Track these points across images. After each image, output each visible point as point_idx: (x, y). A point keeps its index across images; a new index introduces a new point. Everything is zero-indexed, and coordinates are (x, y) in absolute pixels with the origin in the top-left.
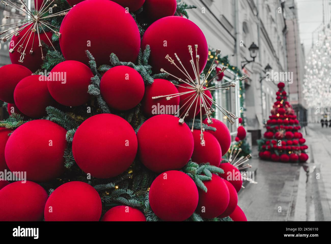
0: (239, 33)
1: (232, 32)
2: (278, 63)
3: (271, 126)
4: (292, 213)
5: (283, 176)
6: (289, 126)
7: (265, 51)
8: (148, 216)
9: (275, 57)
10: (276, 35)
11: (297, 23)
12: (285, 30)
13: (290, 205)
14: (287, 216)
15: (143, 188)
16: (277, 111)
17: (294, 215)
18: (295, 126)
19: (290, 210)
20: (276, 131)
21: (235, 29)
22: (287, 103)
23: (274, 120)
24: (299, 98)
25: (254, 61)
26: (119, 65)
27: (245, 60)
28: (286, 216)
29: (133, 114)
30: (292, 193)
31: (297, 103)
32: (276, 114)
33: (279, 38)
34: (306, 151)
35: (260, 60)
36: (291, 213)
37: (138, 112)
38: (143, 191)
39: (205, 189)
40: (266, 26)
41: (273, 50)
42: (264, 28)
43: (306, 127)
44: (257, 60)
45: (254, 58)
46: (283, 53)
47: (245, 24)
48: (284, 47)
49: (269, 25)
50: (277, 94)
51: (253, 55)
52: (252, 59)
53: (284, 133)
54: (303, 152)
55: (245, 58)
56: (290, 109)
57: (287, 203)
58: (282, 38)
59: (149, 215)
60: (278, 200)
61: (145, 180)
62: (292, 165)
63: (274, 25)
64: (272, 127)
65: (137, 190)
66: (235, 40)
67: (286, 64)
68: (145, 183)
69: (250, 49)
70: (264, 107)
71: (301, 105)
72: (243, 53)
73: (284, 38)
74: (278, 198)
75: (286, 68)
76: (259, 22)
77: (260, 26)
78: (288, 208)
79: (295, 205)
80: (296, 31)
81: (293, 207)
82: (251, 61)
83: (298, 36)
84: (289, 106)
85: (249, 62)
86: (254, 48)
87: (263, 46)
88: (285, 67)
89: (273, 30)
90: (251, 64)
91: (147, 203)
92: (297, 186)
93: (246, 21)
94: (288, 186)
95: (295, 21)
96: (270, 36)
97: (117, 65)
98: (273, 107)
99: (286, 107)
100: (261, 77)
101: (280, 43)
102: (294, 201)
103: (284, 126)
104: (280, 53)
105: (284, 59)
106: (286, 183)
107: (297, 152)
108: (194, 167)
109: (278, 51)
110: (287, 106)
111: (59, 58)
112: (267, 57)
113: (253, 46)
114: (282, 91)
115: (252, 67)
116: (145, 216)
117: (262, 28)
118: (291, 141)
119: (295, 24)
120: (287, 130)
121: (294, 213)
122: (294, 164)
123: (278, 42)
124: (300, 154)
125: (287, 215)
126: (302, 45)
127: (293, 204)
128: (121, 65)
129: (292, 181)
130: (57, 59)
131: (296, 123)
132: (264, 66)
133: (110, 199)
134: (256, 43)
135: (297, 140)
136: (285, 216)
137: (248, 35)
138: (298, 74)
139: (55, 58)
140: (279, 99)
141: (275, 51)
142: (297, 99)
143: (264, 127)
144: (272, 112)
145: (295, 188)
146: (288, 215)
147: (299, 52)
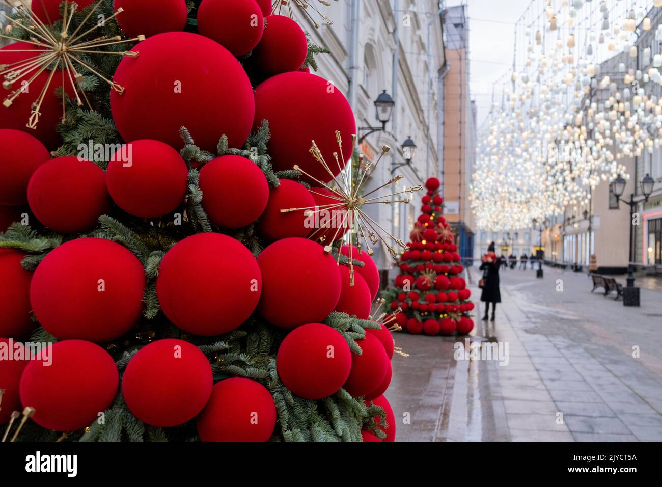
0: (358, 68)
1: (344, 65)
2: (427, 136)
3: (410, 263)
4: (444, 425)
5: (427, 360)
6: (443, 264)
7: (403, 110)
8: (275, 392)
9: (422, 122)
10: (427, 79)
11: (466, 59)
12: (443, 68)
13: (440, 411)
14: (436, 431)
15: (263, 352)
16: (423, 235)
17: (447, 427)
18: (453, 264)
19: (440, 419)
20: (419, 273)
21: (351, 57)
22: (442, 220)
23: (416, 252)
24: (460, 210)
25: (384, 128)
26: (229, 154)
27: (365, 126)
28: (434, 429)
29: (243, 235)
30: (443, 391)
31: (456, 220)
32: (421, 240)
33: (431, 84)
34: (470, 313)
35: (394, 128)
36: (442, 425)
37: (252, 231)
38: (262, 357)
39: (360, 350)
40: (408, 57)
41: (418, 109)
42: (405, 60)
43: (471, 268)
44: (388, 126)
45: (384, 122)
46: (437, 117)
47: (369, 48)
48: (440, 104)
49: (415, 56)
50: (425, 200)
51: (383, 117)
52: (380, 125)
53: (433, 278)
54: (465, 316)
55: (365, 120)
56: (445, 232)
57: (436, 407)
58: (436, 86)
59: (277, 391)
60: (420, 403)
61: (265, 339)
62: (444, 341)
63: (423, 57)
64: (413, 265)
65: (254, 355)
66: (350, 82)
67: (441, 138)
68: (265, 344)
69: (376, 103)
70: (396, 224)
71: (464, 223)
72: (362, 111)
73: (441, 86)
74: (420, 400)
75: (441, 148)
76: (396, 47)
77: (398, 56)
78: (436, 416)
79: (449, 411)
80: (463, 73)
81: (445, 415)
82: (378, 129)
83: (467, 84)
84: (445, 226)
85: (373, 130)
86: (385, 101)
87: (401, 98)
88: (438, 145)
89: (422, 66)
90: (376, 134)
91: (274, 374)
92: (453, 378)
93: (372, 43)
94: (437, 379)
95: (463, 56)
96: (415, 79)
97: (226, 154)
98: (416, 225)
99: (439, 227)
100: (393, 164)
101: (433, 94)
102: (447, 404)
103: (434, 264)
104: (432, 115)
105: (438, 127)
106: (434, 373)
107: (454, 315)
108: (343, 318)
109: (428, 111)
110: (440, 224)
111: (101, 126)
112: (407, 123)
113: (384, 98)
114: (434, 196)
115: (378, 140)
116: (271, 393)
117: (402, 62)
118: (444, 294)
119: (463, 61)
120: (440, 273)
121: (447, 424)
122: (448, 338)
123: (428, 93)
124: (459, 319)
125: (436, 428)
126: (473, 102)
127: (445, 410)
128: (232, 154)
129: (445, 368)
130: (96, 127)
131: (456, 260)
132: (401, 140)
133: (216, 368)
134: (389, 92)
135: (456, 291)
136: (432, 430)
137: (374, 73)
138: (462, 162)
139: (92, 125)
140: (426, 210)
141: (422, 111)
142: (457, 212)
143: (394, 265)
144: (413, 237)
145: (451, 381)
146: (438, 427)
147: (468, 117)
